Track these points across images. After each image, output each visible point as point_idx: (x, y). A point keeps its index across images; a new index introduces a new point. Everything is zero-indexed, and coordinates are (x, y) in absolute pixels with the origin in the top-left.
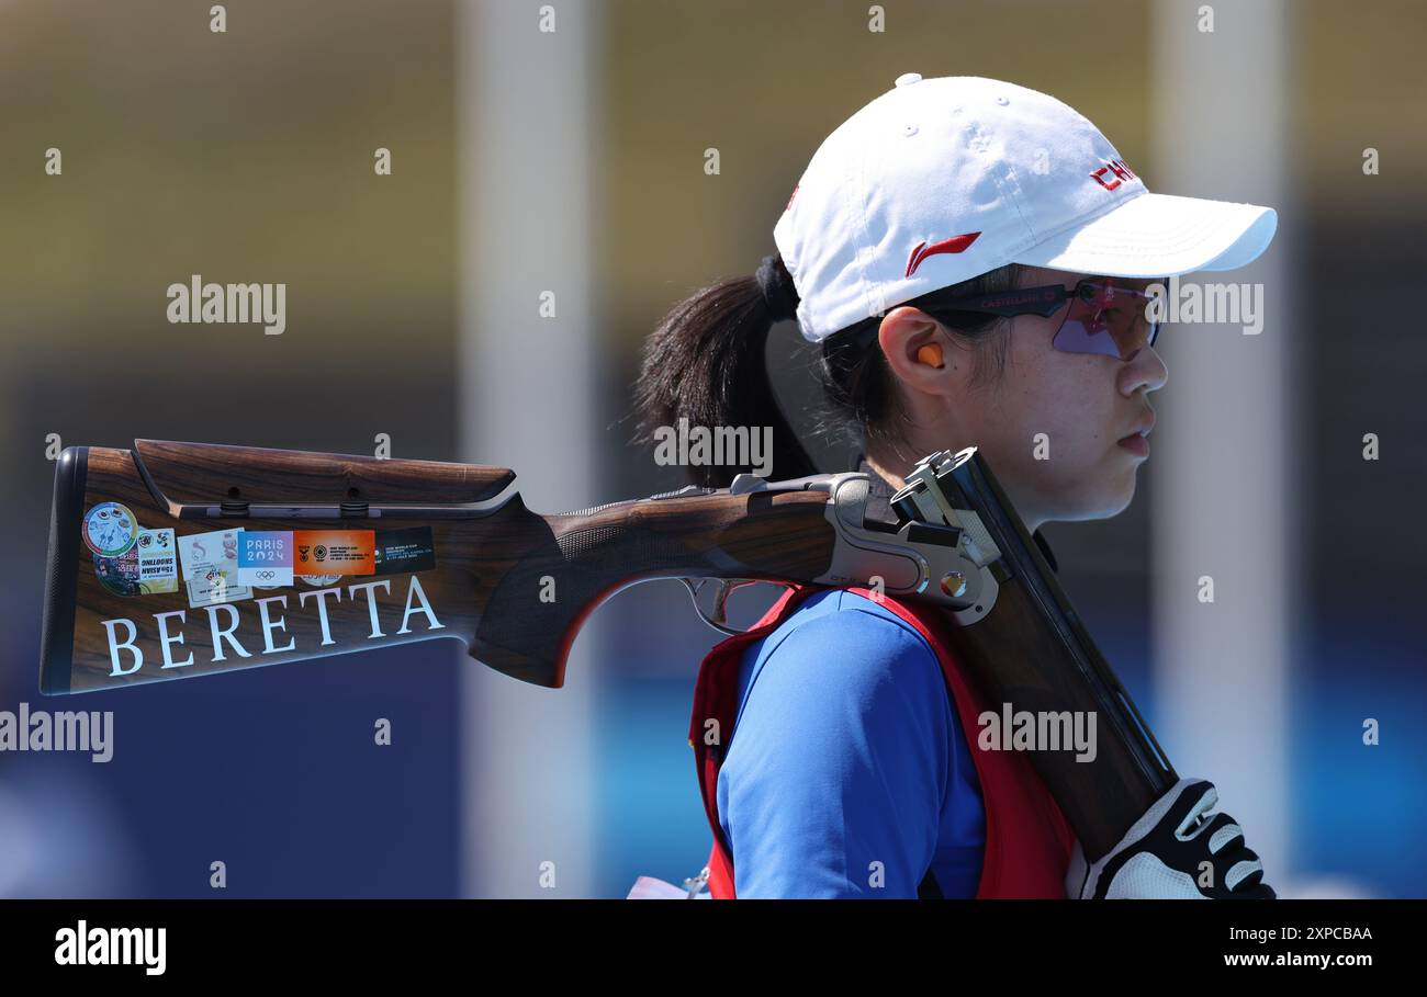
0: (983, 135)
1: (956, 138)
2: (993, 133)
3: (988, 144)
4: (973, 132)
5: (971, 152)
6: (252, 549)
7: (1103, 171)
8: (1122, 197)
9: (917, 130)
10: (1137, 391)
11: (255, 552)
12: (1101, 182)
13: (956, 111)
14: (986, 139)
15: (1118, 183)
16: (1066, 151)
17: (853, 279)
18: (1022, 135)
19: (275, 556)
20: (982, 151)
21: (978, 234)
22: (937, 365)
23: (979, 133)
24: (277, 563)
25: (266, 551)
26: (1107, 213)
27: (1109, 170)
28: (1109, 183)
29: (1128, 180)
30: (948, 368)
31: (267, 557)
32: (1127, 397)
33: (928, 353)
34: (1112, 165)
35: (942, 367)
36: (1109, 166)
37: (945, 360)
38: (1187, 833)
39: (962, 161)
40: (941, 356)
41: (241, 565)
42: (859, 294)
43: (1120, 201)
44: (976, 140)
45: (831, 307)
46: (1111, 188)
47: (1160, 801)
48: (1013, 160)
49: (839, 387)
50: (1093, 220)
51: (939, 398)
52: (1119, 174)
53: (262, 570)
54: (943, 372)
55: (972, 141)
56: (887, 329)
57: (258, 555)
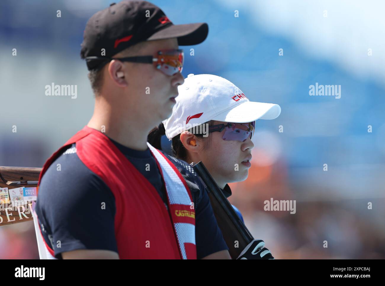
0: (204, 89)
1: (198, 90)
2: (207, 88)
3: (205, 91)
4: (202, 88)
5: (201, 93)
6: (27, 192)
7: (235, 96)
8: (239, 103)
9: (189, 88)
10: (246, 150)
11: (27, 193)
12: (234, 99)
13: (198, 83)
14: (205, 90)
15: (239, 99)
16: (225, 92)
17: (175, 125)
18: (214, 89)
19: (32, 193)
20: (204, 93)
21: (203, 113)
22: (194, 145)
23: (203, 89)
24: (33, 195)
25: (30, 192)
26: (235, 107)
27: (237, 96)
28: (236, 100)
29: (242, 99)
30: (197, 146)
31: (30, 194)
32: (244, 151)
33: (192, 142)
34: (238, 95)
35: (196, 146)
36: (237, 95)
37: (196, 144)
38: (255, 253)
39: (199, 96)
40: (195, 143)
41: (24, 196)
42: (176, 129)
43: (238, 104)
44: (203, 90)
45: (171, 132)
46: (236, 101)
47: (249, 245)
48: (211, 95)
49: (174, 151)
50: (232, 109)
51: (196, 153)
52: (240, 97)
53: (29, 197)
54: (196, 147)
55: (201, 90)
56: (182, 136)
57: (28, 193)
